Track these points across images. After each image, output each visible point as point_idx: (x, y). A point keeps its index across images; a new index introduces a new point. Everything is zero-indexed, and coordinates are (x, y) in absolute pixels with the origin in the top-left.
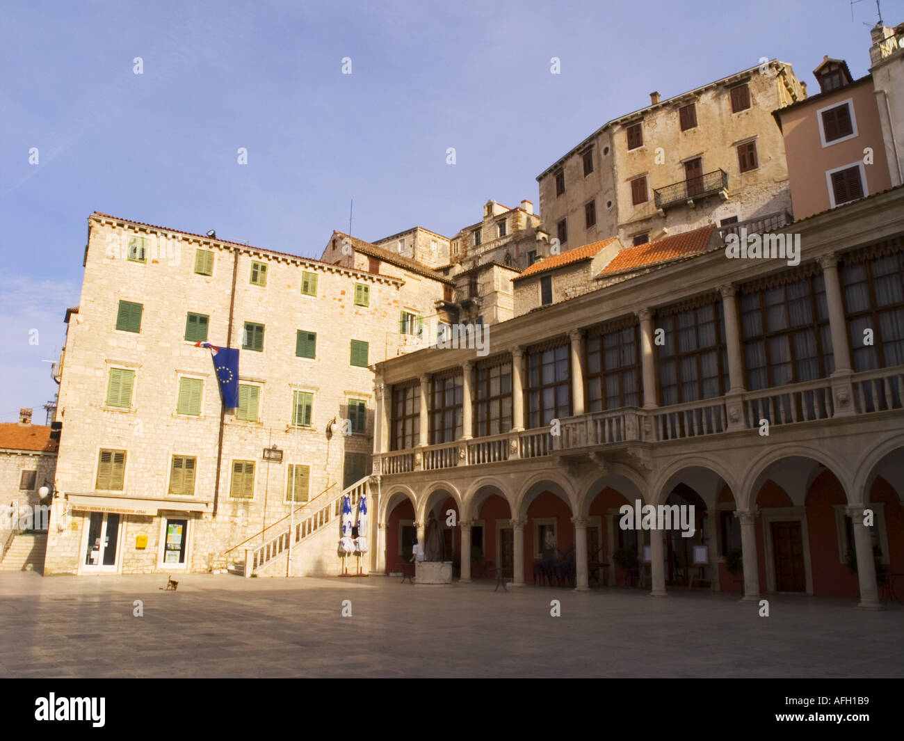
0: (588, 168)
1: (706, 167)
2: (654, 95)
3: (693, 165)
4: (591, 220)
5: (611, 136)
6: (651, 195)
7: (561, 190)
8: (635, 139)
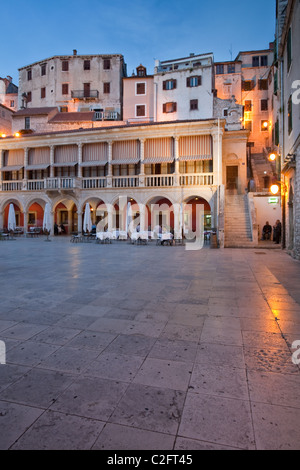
0: (44, 73)
1: (92, 88)
2: (75, 51)
3: (87, 86)
4: (43, 95)
5: (55, 62)
6: (70, 92)
7: (30, 78)
8: (65, 67)
